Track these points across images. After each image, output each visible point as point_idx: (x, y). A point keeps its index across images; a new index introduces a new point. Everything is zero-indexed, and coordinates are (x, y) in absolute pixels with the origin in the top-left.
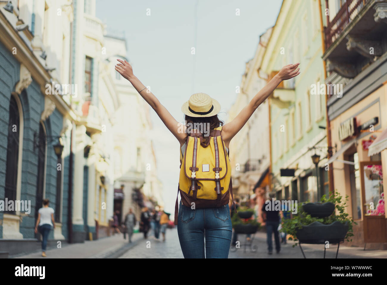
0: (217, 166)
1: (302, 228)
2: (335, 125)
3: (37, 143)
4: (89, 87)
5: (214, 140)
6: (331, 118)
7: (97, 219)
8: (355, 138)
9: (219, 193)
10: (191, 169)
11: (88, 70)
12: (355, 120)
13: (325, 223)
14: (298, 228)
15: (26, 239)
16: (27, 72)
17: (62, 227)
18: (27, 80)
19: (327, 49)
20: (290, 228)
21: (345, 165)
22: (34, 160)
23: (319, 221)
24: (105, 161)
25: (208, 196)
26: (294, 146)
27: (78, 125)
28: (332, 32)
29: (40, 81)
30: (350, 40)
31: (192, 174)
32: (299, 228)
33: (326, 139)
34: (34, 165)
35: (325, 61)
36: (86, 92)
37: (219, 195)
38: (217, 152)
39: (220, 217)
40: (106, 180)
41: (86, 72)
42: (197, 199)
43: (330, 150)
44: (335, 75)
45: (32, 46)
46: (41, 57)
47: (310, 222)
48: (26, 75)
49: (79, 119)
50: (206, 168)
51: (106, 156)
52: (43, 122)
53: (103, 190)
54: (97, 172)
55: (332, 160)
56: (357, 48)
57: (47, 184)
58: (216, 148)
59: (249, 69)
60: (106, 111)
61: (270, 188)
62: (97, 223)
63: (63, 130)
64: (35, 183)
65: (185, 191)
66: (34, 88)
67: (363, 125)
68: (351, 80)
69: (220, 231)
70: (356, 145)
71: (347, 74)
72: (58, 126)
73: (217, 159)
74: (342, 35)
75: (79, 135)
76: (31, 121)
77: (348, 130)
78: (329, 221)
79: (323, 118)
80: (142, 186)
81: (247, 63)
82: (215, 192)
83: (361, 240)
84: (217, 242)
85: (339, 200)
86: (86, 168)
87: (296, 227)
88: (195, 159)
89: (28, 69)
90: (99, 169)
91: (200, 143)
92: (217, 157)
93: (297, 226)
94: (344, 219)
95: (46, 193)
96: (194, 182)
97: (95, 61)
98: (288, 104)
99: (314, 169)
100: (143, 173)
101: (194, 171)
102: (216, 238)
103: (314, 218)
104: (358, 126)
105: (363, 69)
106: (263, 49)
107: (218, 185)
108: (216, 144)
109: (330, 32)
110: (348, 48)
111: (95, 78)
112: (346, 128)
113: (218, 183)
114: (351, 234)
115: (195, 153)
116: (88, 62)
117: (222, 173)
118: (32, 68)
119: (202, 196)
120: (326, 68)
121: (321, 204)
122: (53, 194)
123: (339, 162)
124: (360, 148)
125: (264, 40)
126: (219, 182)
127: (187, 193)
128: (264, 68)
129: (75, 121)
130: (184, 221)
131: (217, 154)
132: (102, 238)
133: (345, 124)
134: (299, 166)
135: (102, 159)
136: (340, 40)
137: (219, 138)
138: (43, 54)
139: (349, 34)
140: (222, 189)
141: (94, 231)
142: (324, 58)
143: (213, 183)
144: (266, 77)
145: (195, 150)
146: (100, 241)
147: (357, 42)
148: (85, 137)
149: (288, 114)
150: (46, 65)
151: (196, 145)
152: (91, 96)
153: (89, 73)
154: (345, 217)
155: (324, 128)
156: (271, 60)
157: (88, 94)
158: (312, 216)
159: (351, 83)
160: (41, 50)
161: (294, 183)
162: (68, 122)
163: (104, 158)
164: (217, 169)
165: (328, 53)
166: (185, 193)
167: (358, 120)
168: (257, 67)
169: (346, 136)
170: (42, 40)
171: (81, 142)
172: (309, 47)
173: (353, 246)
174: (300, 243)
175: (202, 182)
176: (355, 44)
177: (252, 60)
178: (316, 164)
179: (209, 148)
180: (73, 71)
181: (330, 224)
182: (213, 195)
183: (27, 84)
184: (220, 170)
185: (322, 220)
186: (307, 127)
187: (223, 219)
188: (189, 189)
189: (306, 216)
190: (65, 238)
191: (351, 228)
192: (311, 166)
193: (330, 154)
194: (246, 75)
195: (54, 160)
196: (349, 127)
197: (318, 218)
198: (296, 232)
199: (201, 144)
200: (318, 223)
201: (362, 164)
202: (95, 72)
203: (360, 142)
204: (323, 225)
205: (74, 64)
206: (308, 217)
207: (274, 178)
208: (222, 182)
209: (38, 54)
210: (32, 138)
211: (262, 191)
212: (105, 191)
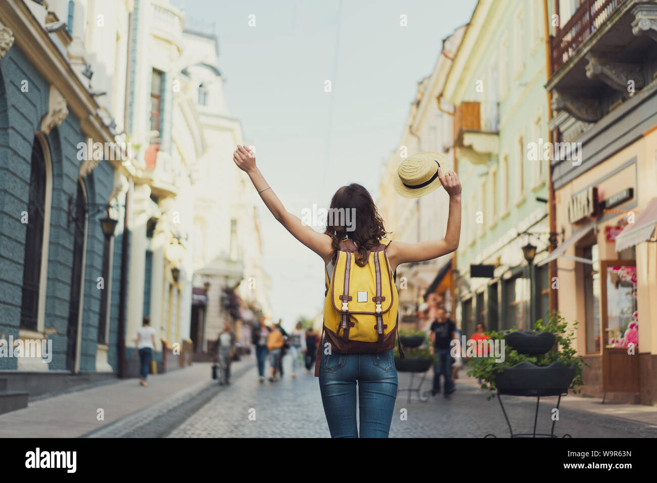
0: (379, 295)
1: (502, 371)
2: (564, 197)
3: (74, 215)
4: (157, 121)
5: (374, 257)
6: (556, 185)
7: (165, 339)
8: (594, 220)
9: (380, 333)
10: (342, 298)
11: (156, 92)
12: (595, 190)
13: (539, 364)
14: (496, 370)
15: (52, 371)
16: (60, 99)
17: (108, 351)
18: (60, 111)
19: (554, 73)
20: (484, 370)
21: (577, 264)
22: (68, 242)
23: (529, 361)
24: (179, 243)
25: (365, 337)
26: (494, 227)
27: (137, 183)
28: (562, 45)
29: (81, 113)
30: (592, 61)
31: (342, 306)
32: (499, 371)
33: (548, 220)
34: (69, 250)
35: (551, 92)
36: (152, 129)
37: (381, 336)
38: (378, 274)
39: (381, 365)
40: (182, 274)
41: (153, 95)
42: (349, 341)
43: (553, 238)
44: (565, 115)
45: (68, 54)
46: (84, 74)
47: (515, 362)
48: (59, 103)
49: (140, 174)
50: (363, 297)
51: (183, 235)
52: (83, 178)
53: (175, 291)
54: (166, 261)
55: (555, 255)
56: (602, 74)
57: (86, 280)
58: (378, 268)
59: (423, 94)
60: (183, 159)
61: (452, 294)
62: (164, 345)
63: (114, 193)
64: (68, 280)
65: (332, 330)
66: (70, 125)
67: (608, 200)
68: (592, 125)
69: (379, 384)
70: (595, 232)
71: (586, 117)
72: (106, 186)
73: (379, 283)
74: (578, 52)
75: (141, 201)
76: (65, 178)
77: (584, 207)
78: (545, 361)
79: (544, 184)
80: (238, 284)
81: (421, 83)
82: (375, 330)
83: (599, 387)
84: (376, 399)
85: (562, 329)
86: (149, 255)
87: (494, 369)
88: (347, 283)
89: (61, 93)
90: (170, 257)
91: (354, 261)
92: (379, 281)
93: (496, 368)
94: (569, 358)
95: (85, 295)
96: (345, 317)
97: (168, 77)
98: (486, 157)
99: (526, 267)
100: (240, 262)
101: (346, 301)
102: (374, 394)
103: (522, 356)
104: (600, 200)
105: (611, 108)
106: (449, 62)
107: (380, 322)
108: (377, 262)
109: (560, 45)
110: (589, 74)
111: (167, 106)
112: (580, 203)
113: (379, 319)
114: (579, 382)
115: (347, 275)
116: (157, 79)
117: (386, 305)
118: (68, 92)
119: (356, 336)
120: (551, 104)
121: (534, 334)
122: (95, 298)
123: (566, 258)
124: (601, 237)
125: (451, 47)
126: (381, 317)
127: (335, 332)
128: (448, 94)
129: (133, 177)
130: (329, 369)
131: (378, 277)
132: (173, 370)
133: (579, 196)
134: (503, 261)
135: (176, 241)
136: (576, 60)
137: (381, 253)
138: (87, 70)
139: (590, 51)
140: (385, 327)
141: (160, 358)
142: (549, 88)
143: (373, 318)
144: (451, 110)
145: (347, 272)
146: (169, 375)
147: (603, 64)
148: (149, 203)
149: (487, 174)
150: (90, 87)
151: (348, 263)
152: (160, 136)
153: (158, 97)
154: (571, 354)
155: (545, 201)
156: (461, 81)
157: (156, 133)
158: (519, 353)
159: (590, 130)
160: (84, 63)
161: (493, 287)
162: (122, 180)
163: (178, 238)
164: (378, 299)
165: (556, 81)
166: (332, 332)
167: (600, 191)
168: (436, 93)
169: (579, 216)
170: (83, 44)
171: (143, 211)
172: (525, 66)
173: (584, 396)
174: (499, 394)
175: (356, 316)
176: (599, 69)
177: (430, 77)
178: (530, 260)
179: (366, 268)
180: (132, 93)
181: (547, 365)
182: (372, 336)
183: (59, 119)
184: (383, 299)
185: (534, 359)
186: (516, 198)
187: (384, 367)
188: (338, 327)
189: (510, 352)
190: (113, 369)
191: (580, 373)
192: (522, 263)
193: (553, 243)
194: (418, 103)
195: (99, 241)
196: (586, 203)
197: (528, 355)
198: (493, 377)
199: (356, 262)
200: (530, 363)
201: (605, 264)
202: (167, 97)
203: (602, 227)
204: (536, 367)
205: (133, 82)
206: (513, 354)
207: (459, 278)
208: (385, 317)
209: (78, 69)
210: (65, 206)
211: (439, 299)
212: (179, 292)
